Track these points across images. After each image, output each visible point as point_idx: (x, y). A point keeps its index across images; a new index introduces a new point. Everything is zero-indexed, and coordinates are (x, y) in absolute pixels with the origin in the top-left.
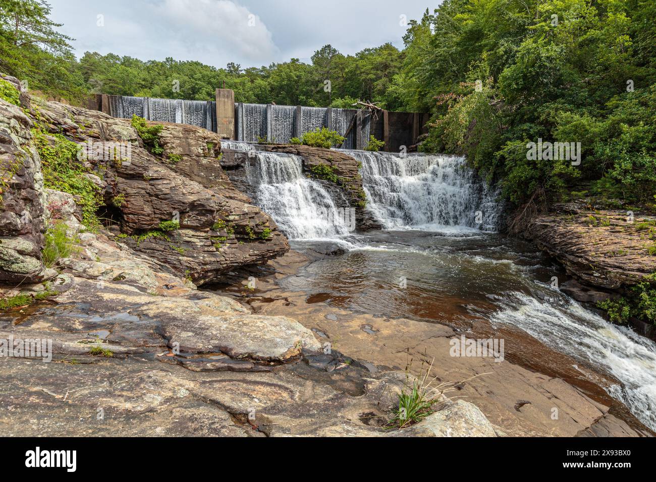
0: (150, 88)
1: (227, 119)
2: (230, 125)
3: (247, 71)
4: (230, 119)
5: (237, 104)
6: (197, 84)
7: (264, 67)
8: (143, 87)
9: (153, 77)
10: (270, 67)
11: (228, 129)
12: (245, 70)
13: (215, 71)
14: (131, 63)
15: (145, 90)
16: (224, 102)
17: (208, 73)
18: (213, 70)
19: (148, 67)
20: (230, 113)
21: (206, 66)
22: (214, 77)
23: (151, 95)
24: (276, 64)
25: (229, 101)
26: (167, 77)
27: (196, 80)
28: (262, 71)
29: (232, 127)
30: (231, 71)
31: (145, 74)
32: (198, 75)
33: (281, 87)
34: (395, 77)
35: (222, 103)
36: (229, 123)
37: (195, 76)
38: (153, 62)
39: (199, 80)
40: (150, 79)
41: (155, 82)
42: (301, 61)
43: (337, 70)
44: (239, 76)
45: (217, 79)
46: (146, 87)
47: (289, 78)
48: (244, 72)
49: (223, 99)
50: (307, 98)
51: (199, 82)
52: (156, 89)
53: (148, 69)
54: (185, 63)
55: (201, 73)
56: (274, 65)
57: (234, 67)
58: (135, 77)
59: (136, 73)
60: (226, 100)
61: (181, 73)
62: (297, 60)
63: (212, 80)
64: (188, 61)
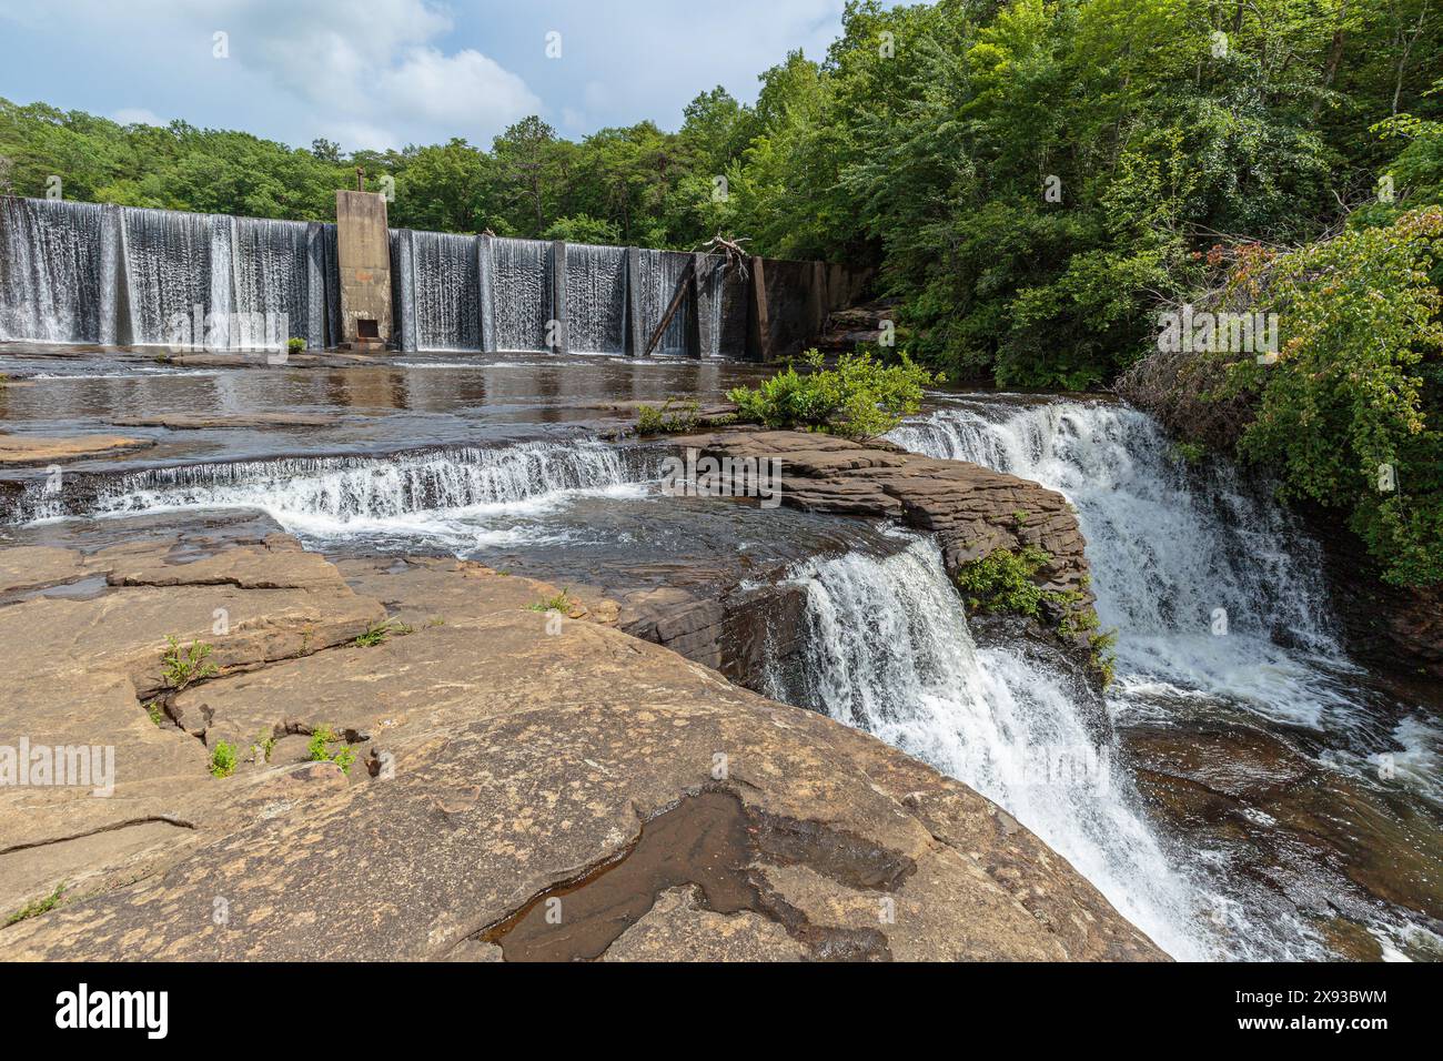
0: (135, 179)
1: (371, 272)
2: (379, 288)
3: (357, 156)
4: (379, 272)
5: (395, 232)
6: (248, 175)
7: (390, 151)
8: (117, 174)
9: (144, 156)
10: (405, 151)
11: (372, 297)
12: (352, 154)
13: (287, 153)
14: (90, 126)
15: (125, 181)
16: (362, 227)
17: (274, 156)
18: (284, 149)
19: (130, 137)
20: (380, 257)
21: (268, 143)
22: (287, 164)
23: (139, 192)
24: (417, 147)
25: (376, 225)
26: (177, 158)
27: (245, 166)
28: (386, 158)
29: (384, 292)
30: (321, 155)
31: (121, 149)
32: (250, 159)
33: (434, 191)
34: (683, 182)
35: (356, 228)
36: (377, 282)
37: (244, 160)
38: (142, 127)
39: (253, 167)
40: (135, 160)
41: (149, 166)
42: (470, 144)
43: (554, 163)
44: (338, 166)
45: (295, 169)
46: (126, 176)
47: (452, 174)
48: (349, 158)
49: (358, 219)
50: (488, 214)
51: (254, 172)
52: (152, 181)
53: (132, 141)
54: (217, 133)
55: (255, 154)
56: (412, 148)
57: (326, 148)
58: (97, 153)
59: (100, 146)
60: (367, 221)
61: (211, 152)
62: (463, 142)
63: (283, 169)
64: (224, 131)
